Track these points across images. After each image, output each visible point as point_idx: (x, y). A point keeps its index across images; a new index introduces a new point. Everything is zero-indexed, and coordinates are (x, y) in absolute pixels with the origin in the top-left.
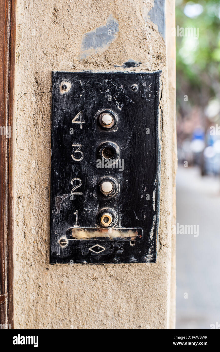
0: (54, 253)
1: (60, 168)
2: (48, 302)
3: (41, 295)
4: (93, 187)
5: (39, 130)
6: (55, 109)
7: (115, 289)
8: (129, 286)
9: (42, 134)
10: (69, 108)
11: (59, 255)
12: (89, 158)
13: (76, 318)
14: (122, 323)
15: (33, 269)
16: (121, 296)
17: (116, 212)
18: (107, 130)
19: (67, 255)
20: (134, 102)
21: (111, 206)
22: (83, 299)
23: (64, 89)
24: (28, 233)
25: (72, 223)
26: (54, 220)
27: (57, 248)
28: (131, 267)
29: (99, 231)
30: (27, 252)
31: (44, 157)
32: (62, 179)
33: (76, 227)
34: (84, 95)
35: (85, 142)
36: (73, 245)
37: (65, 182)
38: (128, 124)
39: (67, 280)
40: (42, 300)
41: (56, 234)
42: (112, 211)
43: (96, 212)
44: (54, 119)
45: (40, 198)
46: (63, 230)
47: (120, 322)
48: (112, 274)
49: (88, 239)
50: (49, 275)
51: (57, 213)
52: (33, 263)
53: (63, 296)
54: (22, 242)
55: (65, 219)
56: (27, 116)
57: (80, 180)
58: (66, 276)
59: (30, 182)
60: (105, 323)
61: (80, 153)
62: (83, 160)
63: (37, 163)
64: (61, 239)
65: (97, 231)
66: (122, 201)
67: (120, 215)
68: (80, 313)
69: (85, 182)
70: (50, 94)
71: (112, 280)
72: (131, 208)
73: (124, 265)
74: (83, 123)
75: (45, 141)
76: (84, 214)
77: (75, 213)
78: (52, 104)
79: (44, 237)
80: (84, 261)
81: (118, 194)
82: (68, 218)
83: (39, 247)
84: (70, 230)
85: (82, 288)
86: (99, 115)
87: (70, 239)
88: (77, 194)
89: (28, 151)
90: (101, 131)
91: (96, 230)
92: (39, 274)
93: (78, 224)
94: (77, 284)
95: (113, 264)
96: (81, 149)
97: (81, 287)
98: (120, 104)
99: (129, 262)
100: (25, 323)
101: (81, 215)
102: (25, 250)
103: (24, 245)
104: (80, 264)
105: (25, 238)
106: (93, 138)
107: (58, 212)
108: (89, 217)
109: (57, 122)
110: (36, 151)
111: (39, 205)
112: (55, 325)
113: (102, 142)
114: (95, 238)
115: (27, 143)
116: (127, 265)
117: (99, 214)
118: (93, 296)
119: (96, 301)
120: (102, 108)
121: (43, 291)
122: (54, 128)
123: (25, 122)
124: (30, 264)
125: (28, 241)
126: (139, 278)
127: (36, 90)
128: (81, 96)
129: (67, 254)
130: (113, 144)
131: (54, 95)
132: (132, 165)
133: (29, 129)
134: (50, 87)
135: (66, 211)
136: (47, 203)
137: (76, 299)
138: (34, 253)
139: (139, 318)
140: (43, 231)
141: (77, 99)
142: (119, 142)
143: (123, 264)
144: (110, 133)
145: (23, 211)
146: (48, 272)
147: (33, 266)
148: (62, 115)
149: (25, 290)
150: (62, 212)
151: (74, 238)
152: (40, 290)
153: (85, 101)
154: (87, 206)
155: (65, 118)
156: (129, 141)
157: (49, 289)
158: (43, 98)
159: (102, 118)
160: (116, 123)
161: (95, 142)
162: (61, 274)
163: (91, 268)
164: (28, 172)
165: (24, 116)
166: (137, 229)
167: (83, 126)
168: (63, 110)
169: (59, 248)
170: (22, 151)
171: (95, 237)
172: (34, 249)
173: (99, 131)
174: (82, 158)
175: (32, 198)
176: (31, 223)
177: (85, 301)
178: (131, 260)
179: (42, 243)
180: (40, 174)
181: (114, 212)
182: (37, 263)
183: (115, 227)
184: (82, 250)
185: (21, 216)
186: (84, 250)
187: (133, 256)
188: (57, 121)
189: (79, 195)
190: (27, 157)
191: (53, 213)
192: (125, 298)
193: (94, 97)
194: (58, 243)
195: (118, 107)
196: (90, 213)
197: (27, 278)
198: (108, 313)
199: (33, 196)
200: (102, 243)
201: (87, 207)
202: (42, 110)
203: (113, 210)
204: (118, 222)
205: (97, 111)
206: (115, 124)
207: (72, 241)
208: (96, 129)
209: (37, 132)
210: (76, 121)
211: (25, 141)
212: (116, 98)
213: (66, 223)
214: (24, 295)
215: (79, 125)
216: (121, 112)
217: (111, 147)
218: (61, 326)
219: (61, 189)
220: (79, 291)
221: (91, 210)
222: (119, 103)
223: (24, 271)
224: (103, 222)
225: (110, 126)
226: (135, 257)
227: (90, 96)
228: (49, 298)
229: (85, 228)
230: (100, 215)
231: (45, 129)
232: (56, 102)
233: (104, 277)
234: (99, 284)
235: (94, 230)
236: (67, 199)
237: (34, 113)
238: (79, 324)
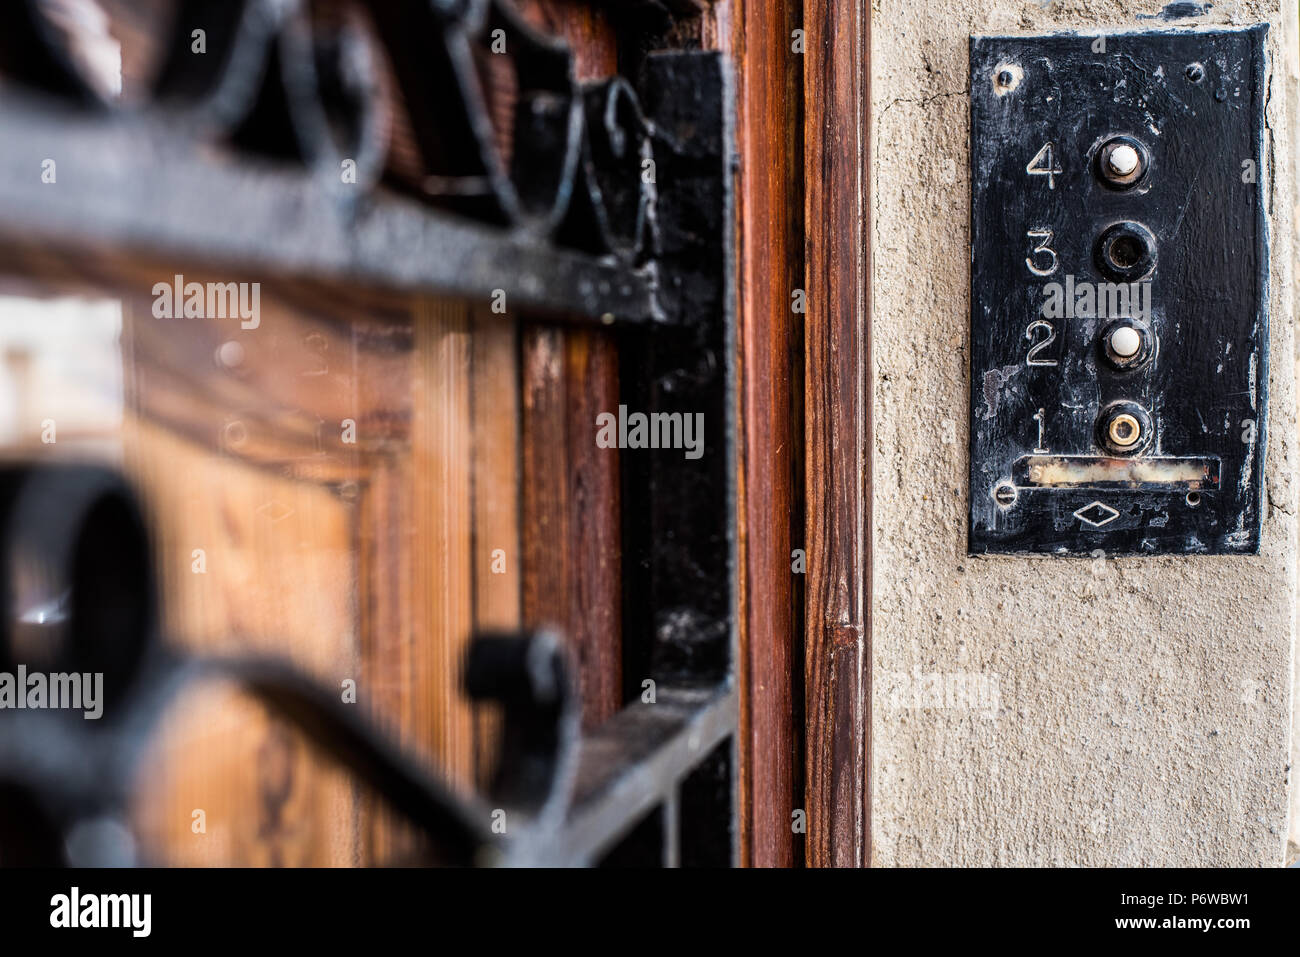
0: (979, 524)
1: (995, 295)
2: (960, 660)
3: (942, 643)
4: (1085, 344)
5: (936, 196)
6: (979, 138)
7: (1143, 626)
8: (1184, 620)
9: (945, 207)
10: (1019, 134)
11: (992, 532)
12: (1074, 266)
13: (1038, 707)
14: (1163, 721)
15: (921, 570)
16: (1161, 647)
17: (1147, 413)
18: (1123, 190)
19: (1014, 532)
20: (1194, 114)
21: (1134, 395)
22: (1056, 655)
23: (1004, 83)
24: (908, 472)
25: (1028, 443)
26: (980, 436)
27: (990, 513)
28: (1188, 566)
29: (1103, 464)
30: (906, 523)
31: (951, 269)
32: (1003, 325)
33: (1038, 453)
34: (1057, 96)
35: (1061, 224)
36: (1031, 503)
37: (1010, 333)
38: (1179, 173)
39: (1012, 600)
40: (944, 657)
41: (986, 474)
42: (1137, 409)
43: (1095, 414)
44: (979, 165)
45: (941, 380)
46: (1004, 462)
47: (1157, 720)
48: (1137, 585)
49: (1072, 488)
50: (964, 586)
51: (987, 416)
52: (923, 554)
53: (1002, 645)
54: (893, 496)
55: (1010, 432)
56: (904, 160)
57: (1050, 328)
58: (1010, 589)
59: (912, 335)
60: (1116, 722)
61: (1049, 254)
62: (1056, 273)
63: (931, 286)
64: (998, 486)
65: (1097, 464)
66: (1164, 383)
67: (1159, 420)
68: (1048, 693)
69: (1064, 331)
70: (964, 97)
71: (1134, 602)
72: (1190, 402)
73: (1170, 561)
74: (1056, 172)
75: (953, 226)
76: (1061, 418)
77: (1036, 417)
78: (972, 125)
79: (951, 482)
80: (1060, 546)
81: (1153, 363)
82: (1018, 430)
83: (939, 511)
84: (1024, 461)
85: (1053, 624)
86: (1101, 150)
87: (1022, 486)
88: (1042, 364)
89: (906, 254)
90: (1108, 193)
91: (1094, 461)
92: (938, 585)
93: (1043, 447)
94: (1040, 612)
95: (1139, 558)
96: (1052, 243)
97: (1050, 619)
98: (1156, 118)
99: (1184, 553)
100: (900, 719)
101: (1051, 419)
102: (901, 517)
103: (898, 505)
104: (1050, 557)
105: (899, 485)
106: (1084, 211)
107: (992, 412)
108: (1074, 426)
109: (985, 171)
110: (929, 253)
111: (939, 398)
112: (980, 725)
113: (1108, 222)
114: (1092, 484)
115: (903, 231)
116: (1178, 560)
117: (1102, 418)
118: (1082, 646)
119: (1092, 659)
120: (1108, 132)
121: (948, 630)
122: (978, 188)
123: (897, 176)
124: (914, 557)
125: (907, 493)
126: (1211, 598)
127: (925, 89)
128: (1049, 99)
129: (1016, 526)
130: (1138, 227)
131: (978, 100)
132: (1190, 284)
133: (908, 194)
134: (965, 81)
135: (1012, 411)
136: (961, 391)
137: (1037, 655)
138: (924, 526)
139: (1212, 709)
140: (948, 467)
141: (1039, 108)
142: (1153, 221)
143: (1166, 557)
144: (1130, 197)
145: (894, 412)
146: (963, 579)
147: (923, 562)
148: (999, 155)
149: (900, 627)
150: (1003, 412)
151: (1034, 484)
152: (940, 628)
153: (1061, 113)
154: (1070, 397)
155: (1008, 161)
156: (1181, 218)
157: (963, 625)
158: (947, 110)
159: (1110, 155)
160: (1146, 170)
161: (1088, 223)
162: (996, 585)
163: (1079, 569)
164: (907, 309)
165: (896, 160)
166: (1207, 460)
167: (1055, 181)
168: (1002, 139)
169: (992, 512)
170: (890, 253)
171: (1090, 481)
172: (925, 516)
173: (1100, 194)
174: (1055, 268)
175: (918, 380)
176: (916, 446)
177: (1062, 659)
178: (1190, 545)
179: (945, 500)
180: (940, 314)
181: (1144, 412)
182: (931, 554)
183: (1145, 452)
184: (1056, 515)
185: (890, 427)
186: (1062, 516)
187: (1196, 533)
188: (985, 169)
189: (1048, 367)
190: (904, 270)
191: (977, 416)
192: (1171, 653)
193: (1085, 101)
194: (991, 499)
195: (1152, 127)
196: (1077, 417)
197: (905, 595)
198: (1126, 693)
199: (922, 372)
200: (1110, 499)
201: (1068, 399)
202: (944, 142)
203: (1141, 408)
204: (1153, 441)
205: (1095, 140)
206: (1143, 175)
207: (1029, 491)
208: (1090, 188)
209: (930, 202)
210: (1036, 167)
211: (898, 226)
212: (1144, 101)
213: (1013, 444)
214: (898, 640)
215: (1044, 179)
216: (1160, 139)
217: (1133, 235)
218: (996, 727)
219: (998, 351)
220: (1046, 634)
221: (1081, 406)
222: (1154, 117)
223: (897, 577)
224: (1117, 436)
225: (1131, 179)
226: (1201, 538)
227: (1073, 99)
228: (963, 649)
229: (1062, 456)
230: (1105, 421)
231: (951, 193)
232: (983, 118)
233: (1114, 595)
234: (1100, 614)
235: (1086, 462)
236: (1016, 378)
237: (921, 150)
238: (1045, 722)
